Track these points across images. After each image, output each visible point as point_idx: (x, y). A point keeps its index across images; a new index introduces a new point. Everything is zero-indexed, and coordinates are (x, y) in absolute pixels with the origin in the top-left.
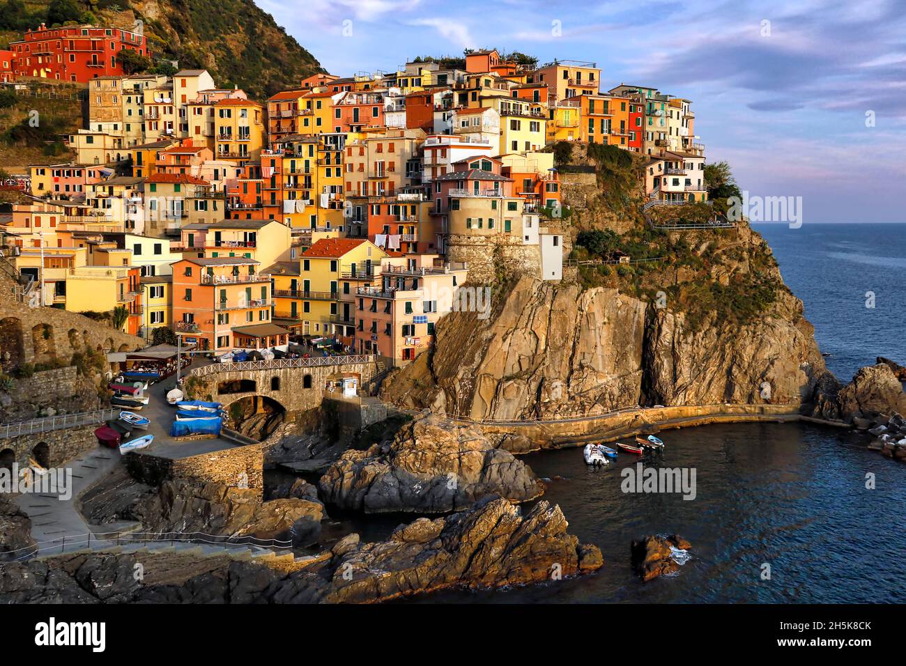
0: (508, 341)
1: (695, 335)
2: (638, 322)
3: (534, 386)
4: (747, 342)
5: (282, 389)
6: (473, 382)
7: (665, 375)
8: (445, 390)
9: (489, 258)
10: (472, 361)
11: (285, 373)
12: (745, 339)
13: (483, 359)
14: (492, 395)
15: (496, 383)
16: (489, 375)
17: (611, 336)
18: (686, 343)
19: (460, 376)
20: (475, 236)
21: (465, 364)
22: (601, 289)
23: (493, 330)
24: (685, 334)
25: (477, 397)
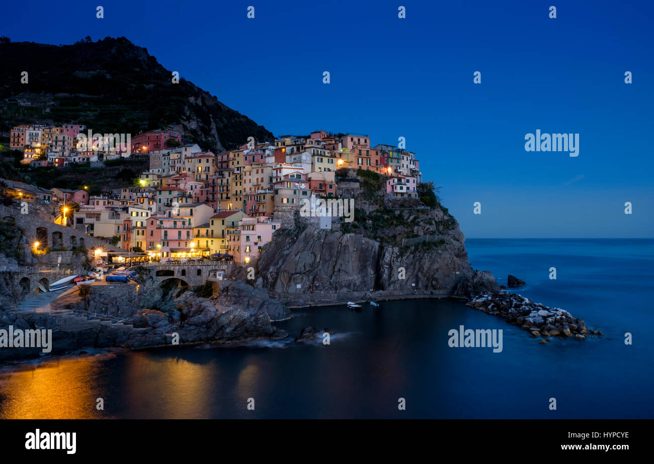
0: (298, 256)
1: (402, 258)
2: (375, 252)
3: (311, 277)
4: (427, 261)
5: (187, 275)
6: (277, 274)
7: (385, 276)
8: (263, 277)
9: (292, 217)
10: (278, 264)
11: (188, 268)
12: (425, 260)
13: (283, 263)
14: (287, 280)
15: (290, 275)
16: (286, 271)
17: (358, 257)
18: (397, 261)
19: (271, 271)
20: (285, 206)
21: (273, 265)
22: (352, 234)
23: (290, 250)
24: (397, 257)
25: (279, 281)
